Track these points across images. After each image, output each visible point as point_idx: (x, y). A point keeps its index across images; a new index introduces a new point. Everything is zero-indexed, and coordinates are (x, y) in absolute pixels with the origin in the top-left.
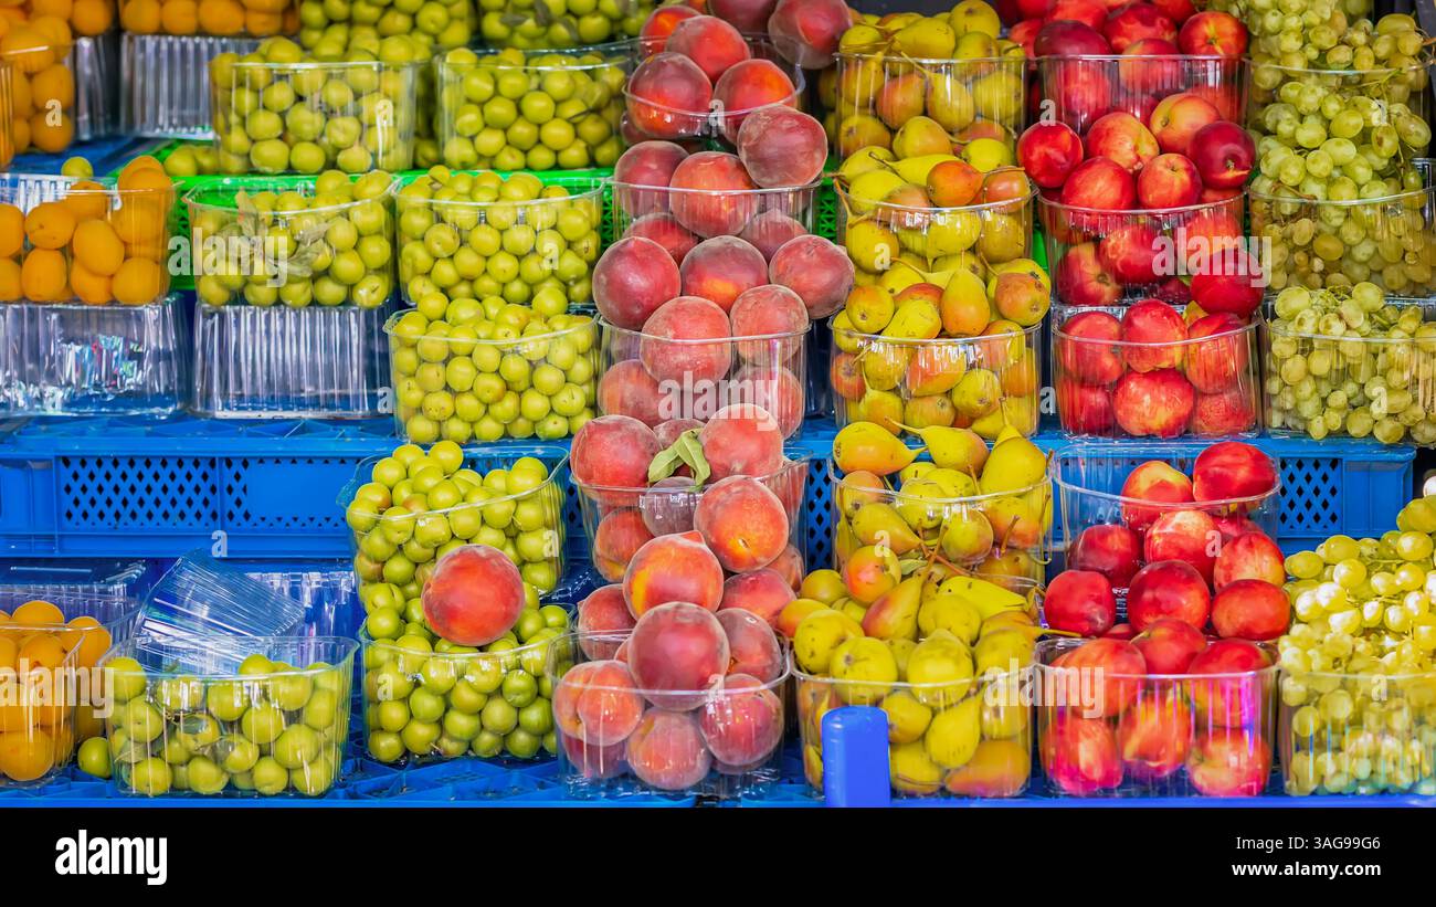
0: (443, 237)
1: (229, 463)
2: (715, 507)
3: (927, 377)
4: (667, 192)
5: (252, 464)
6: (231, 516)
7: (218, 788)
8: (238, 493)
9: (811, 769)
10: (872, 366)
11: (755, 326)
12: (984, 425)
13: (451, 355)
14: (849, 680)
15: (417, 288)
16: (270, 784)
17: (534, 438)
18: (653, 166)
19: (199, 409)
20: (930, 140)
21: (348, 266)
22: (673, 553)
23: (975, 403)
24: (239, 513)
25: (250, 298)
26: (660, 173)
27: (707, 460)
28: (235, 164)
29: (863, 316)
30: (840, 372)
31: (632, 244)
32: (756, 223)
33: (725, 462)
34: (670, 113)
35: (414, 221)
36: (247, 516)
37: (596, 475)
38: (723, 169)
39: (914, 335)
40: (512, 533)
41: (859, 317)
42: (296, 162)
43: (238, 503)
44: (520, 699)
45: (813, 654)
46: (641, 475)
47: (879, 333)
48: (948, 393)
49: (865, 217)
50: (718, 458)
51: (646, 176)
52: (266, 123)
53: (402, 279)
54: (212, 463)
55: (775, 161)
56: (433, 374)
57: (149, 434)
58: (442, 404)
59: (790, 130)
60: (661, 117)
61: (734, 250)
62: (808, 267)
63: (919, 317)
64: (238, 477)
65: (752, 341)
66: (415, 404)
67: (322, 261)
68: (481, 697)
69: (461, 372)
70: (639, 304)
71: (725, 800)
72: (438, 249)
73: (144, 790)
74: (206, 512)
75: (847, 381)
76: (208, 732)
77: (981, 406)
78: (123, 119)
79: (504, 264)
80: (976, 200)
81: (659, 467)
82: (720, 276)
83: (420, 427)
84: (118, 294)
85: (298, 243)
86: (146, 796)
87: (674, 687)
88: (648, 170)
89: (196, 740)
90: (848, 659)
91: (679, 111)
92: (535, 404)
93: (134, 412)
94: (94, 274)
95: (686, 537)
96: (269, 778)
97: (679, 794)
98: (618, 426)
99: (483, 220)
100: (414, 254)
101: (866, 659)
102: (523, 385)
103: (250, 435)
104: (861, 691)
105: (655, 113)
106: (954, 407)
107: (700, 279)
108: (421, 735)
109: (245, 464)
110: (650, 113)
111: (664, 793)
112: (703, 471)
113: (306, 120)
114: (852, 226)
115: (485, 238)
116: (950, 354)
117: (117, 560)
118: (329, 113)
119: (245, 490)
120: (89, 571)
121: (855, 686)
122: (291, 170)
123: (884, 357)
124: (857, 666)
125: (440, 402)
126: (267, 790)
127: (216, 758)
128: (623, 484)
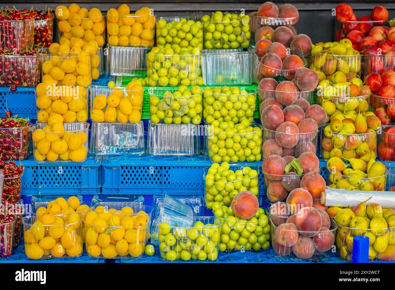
0: (218, 104)
1: (165, 168)
2: (309, 181)
3: (352, 144)
4: (275, 92)
5: (171, 168)
6: (165, 183)
7: (189, 259)
8: (167, 176)
9: (343, 252)
10: (337, 141)
11: (307, 130)
12: (365, 158)
13: (227, 138)
14: (357, 228)
15: (209, 119)
16: (203, 258)
17: (246, 161)
18: (270, 85)
19: (150, 153)
20: (342, 78)
21: (193, 113)
22: (302, 193)
23: (363, 152)
24: (167, 182)
25: (166, 122)
26: (272, 87)
27: (302, 167)
28: (153, 83)
29: (336, 127)
30: (326, 143)
31: (273, 107)
32: (298, 101)
33: (307, 168)
34: (274, 70)
35: (210, 100)
36: (169, 183)
37: (272, 171)
38: (292, 86)
39: (349, 133)
40: (249, 188)
41: (335, 128)
42: (171, 83)
43: (167, 179)
44: (259, 234)
45: (344, 221)
46: (283, 171)
47: (339, 132)
48: (355, 149)
49: (328, 99)
50: (305, 167)
51: (268, 88)
52: (163, 72)
53: (204, 116)
54: (161, 168)
55: (307, 84)
56: (222, 143)
57: (141, 160)
58: (224, 152)
59: (311, 75)
60: (271, 71)
61: (298, 109)
62: (317, 113)
63: (350, 128)
64: (167, 172)
65: (306, 134)
66: (216, 152)
67: (187, 111)
68: (250, 233)
69: (230, 142)
70: (275, 124)
71: (318, 262)
72: (216, 108)
73: (170, 259)
74: (158, 182)
75: (328, 146)
76: (189, 243)
77: (365, 153)
78: (107, 70)
79: (233, 112)
80: (358, 95)
81: (287, 169)
82: (295, 116)
83: (217, 158)
84: (131, 120)
85: (181, 106)
86: (171, 261)
87: (311, 230)
88: (268, 86)
89: (185, 245)
90: (356, 223)
91: (276, 69)
92: (248, 152)
93: (134, 154)
94: (124, 114)
95: (303, 189)
96: (203, 256)
97: (307, 260)
98: (277, 158)
99: (229, 100)
100: (209, 109)
101: (361, 223)
102: (245, 146)
103: (168, 160)
104: (360, 232)
105: (269, 70)
106: (356, 153)
107: (289, 117)
108: (232, 244)
109: (169, 168)
110: (268, 70)
111: (303, 260)
112: (301, 171)
113: (174, 71)
114: (324, 102)
115: (229, 105)
116: (358, 138)
117: (134, 195)
118: (180, 69)
119: (169, 176)
120: (128, 198)
121: (358, 230)
122: (169, 85)
123: (340, 139)
124: (359, 225)
125: (223, 151)
126: (202, 259)
127: (190, 251)
128: (279, 174)
